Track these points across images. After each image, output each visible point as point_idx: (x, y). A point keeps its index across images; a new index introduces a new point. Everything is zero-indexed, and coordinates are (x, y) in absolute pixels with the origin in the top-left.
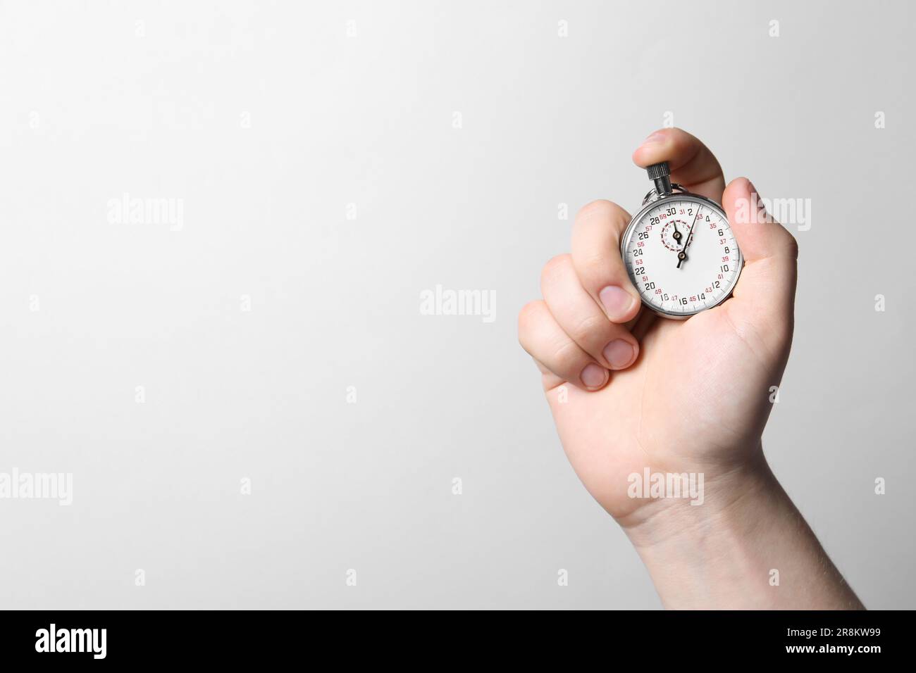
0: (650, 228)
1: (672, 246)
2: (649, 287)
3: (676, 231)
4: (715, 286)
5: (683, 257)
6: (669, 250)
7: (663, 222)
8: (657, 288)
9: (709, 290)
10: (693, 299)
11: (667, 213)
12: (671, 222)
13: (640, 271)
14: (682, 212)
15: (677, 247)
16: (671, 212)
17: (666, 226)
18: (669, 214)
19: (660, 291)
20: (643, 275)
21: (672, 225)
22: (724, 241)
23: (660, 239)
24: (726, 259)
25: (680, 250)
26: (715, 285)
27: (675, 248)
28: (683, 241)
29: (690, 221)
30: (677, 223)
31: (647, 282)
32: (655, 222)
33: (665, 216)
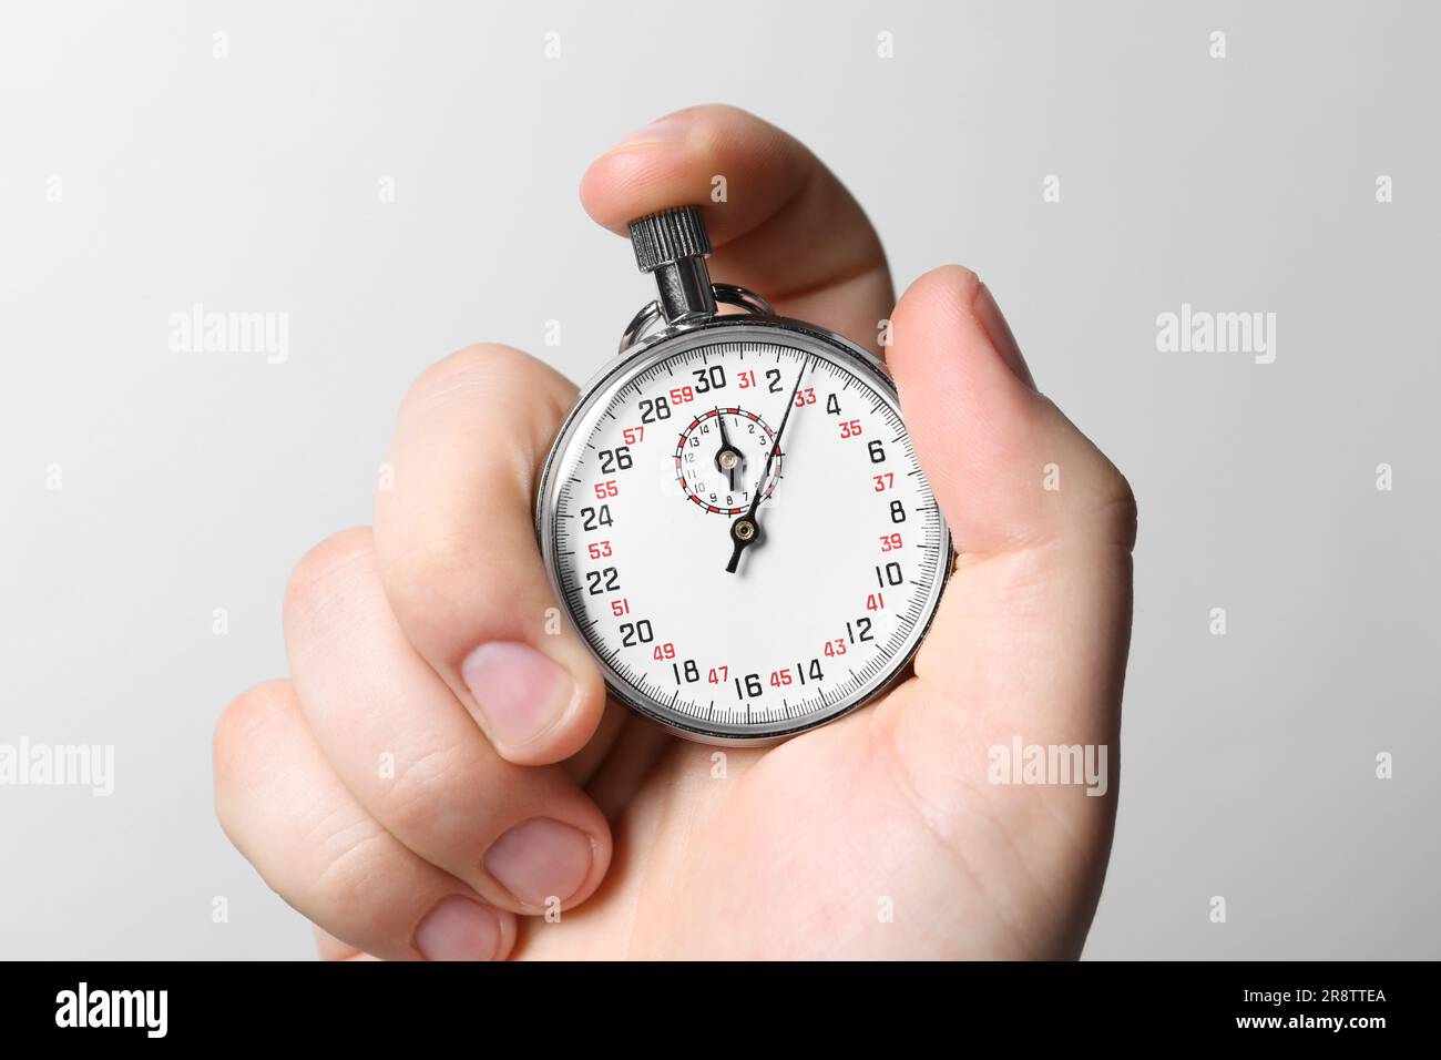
0: (637, 434)
1: (713, 496)
2: (635, 638)
3: (727, 447)
4: (856, 636)
5: (749, 535)
6: (700, 510)
7: (682, 414)
8: (659, 640)
9: (835, 647)
10: (781, 678)
11: (694, 382)
12: (710, 415)
13: (604, 580)
14: (747, 380)
15: (729, 499)
16: (710, 380)
17: (692, 427)
18: (702, 386)
19: (670, 650)
20: (614, 595)
21: (712, 422)
22: (886, 481)
23: (673, 473)
24: (893, 541)
25: (738, 511)
26: (857, 631)
27: (721, 503)
28: (750, 481)
29: (772, 409)
30: (729, 419)
31: (625, 619)
32: (653, 415)
33: (687, 394)
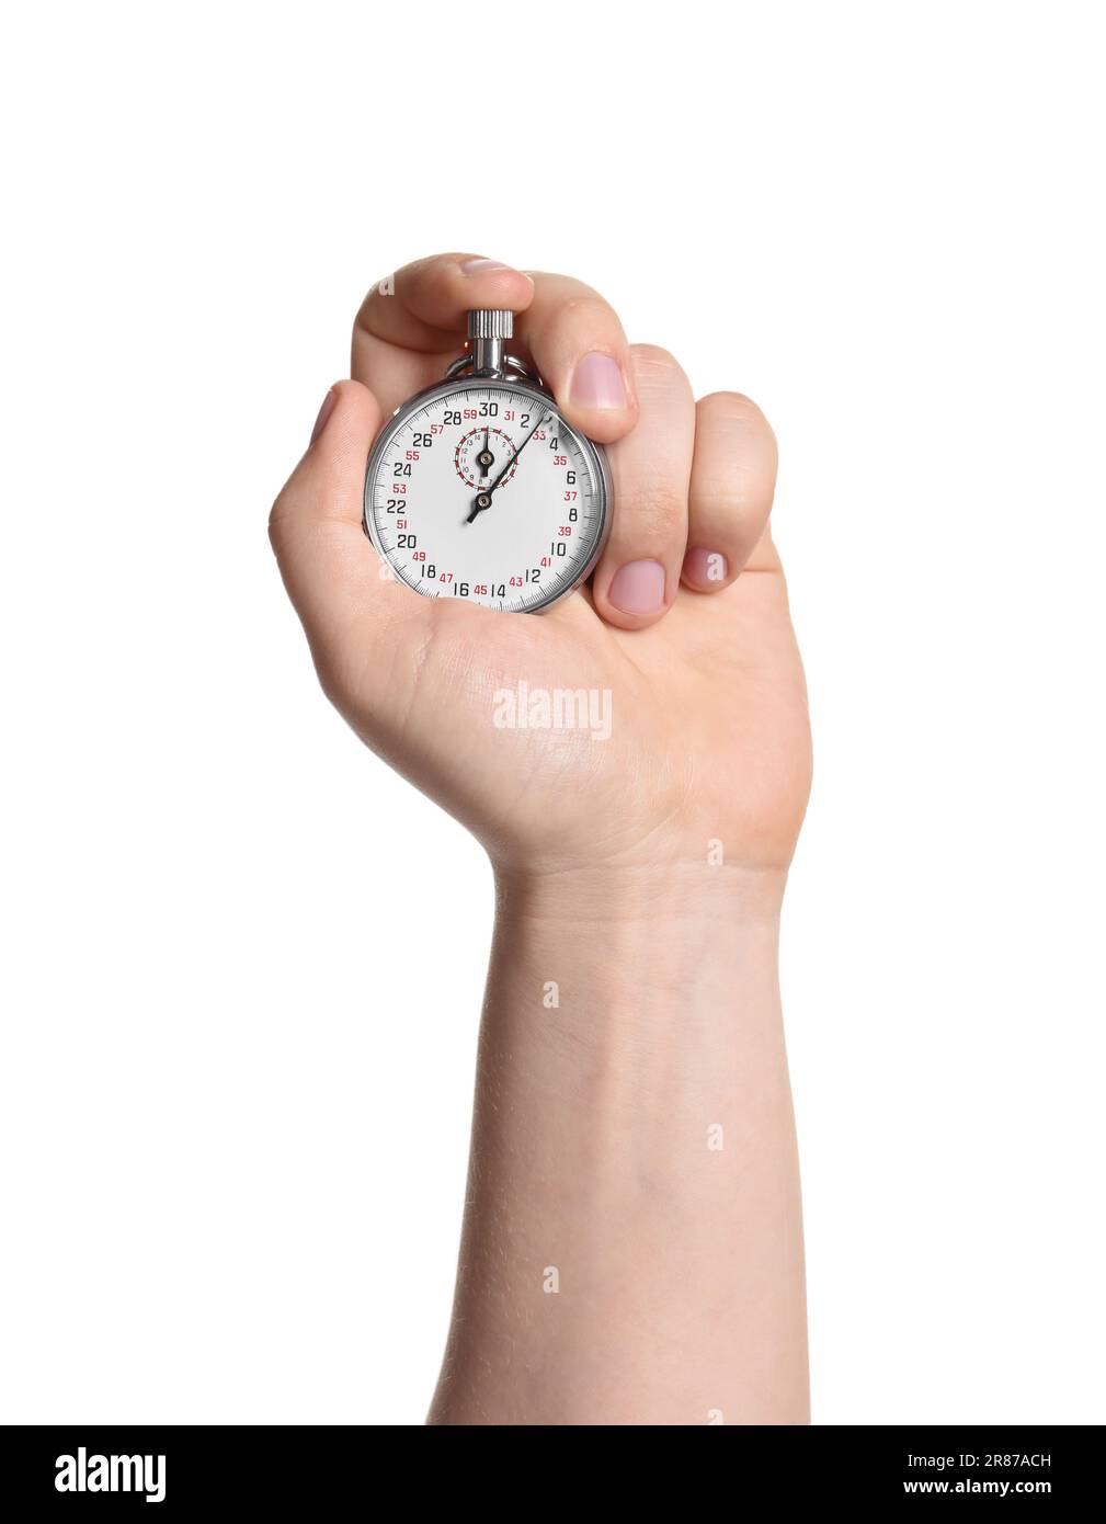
0: (439, 429)
1: (472, 477)
2: (405, 544)
3: (486, 450)
4: (530, 579)
5: (480, 504)
6: (462, 482)
7: (468, 425)
8: (418, 549)
9: (517, 581)
10: (480, 590)
11: (480, 408)
12: (482, 430)
13: (397, 506)
14: (509, 416)
15: (480, 481)
16: (488, 410)
17: (471, 434)
18: (483, 412)
19: (423, 556)
20: (400, 516)
21: (482, 434)
22: (572, 496)
23: (453, 457)
25: (483, 489)
26: (531, 576)
27: (474, 482)
28: (494, 472)
29: (518, 436)
30: (492, 435)
31: (402, 532)
32: (451, 420)
33: (473, 414)
